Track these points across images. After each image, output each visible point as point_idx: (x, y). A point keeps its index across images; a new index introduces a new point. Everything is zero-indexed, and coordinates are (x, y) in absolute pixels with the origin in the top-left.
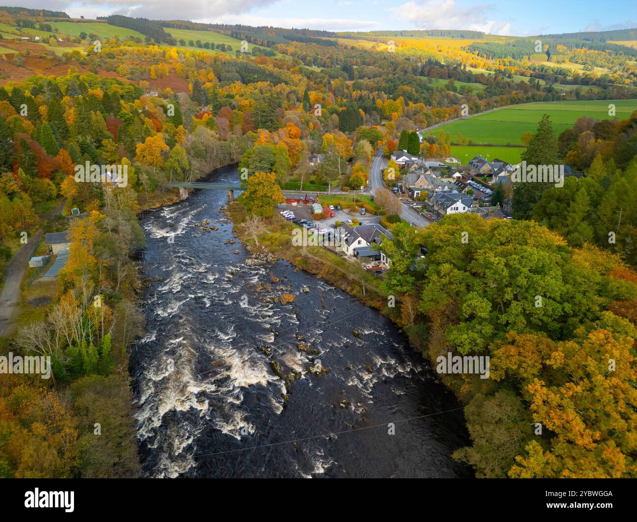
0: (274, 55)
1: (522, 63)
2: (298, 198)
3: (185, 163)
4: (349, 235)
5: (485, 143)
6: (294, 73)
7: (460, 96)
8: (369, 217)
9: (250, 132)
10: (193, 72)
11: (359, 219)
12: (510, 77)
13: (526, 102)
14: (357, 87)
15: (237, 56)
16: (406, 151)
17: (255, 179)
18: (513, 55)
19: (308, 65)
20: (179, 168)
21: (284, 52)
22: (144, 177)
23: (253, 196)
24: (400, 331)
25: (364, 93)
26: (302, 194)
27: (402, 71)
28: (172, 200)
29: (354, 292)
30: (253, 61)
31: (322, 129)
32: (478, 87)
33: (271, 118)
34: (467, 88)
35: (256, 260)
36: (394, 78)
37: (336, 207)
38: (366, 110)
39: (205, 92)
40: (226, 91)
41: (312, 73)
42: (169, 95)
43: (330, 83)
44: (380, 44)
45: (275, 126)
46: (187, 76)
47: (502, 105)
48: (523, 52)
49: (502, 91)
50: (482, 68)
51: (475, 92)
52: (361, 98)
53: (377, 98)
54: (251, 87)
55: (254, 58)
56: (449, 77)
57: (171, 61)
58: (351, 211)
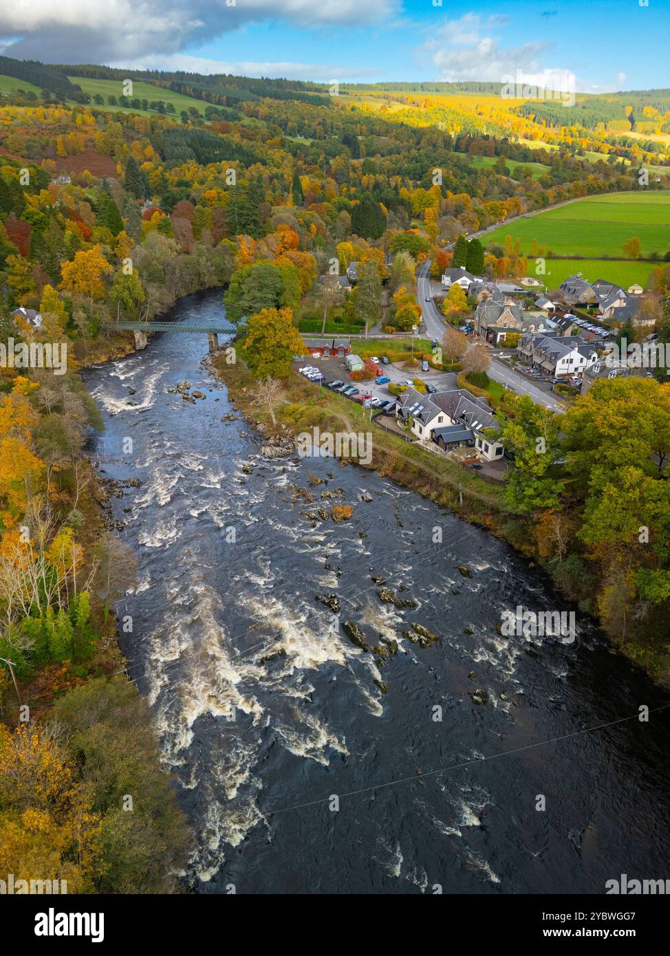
0: (239, 119)
1: (597, 133)
2: (322, 346)
3: (139, 291)
4: (421, 408)
5: (572, 255)
6: (272, 147)
7: (515, 182)
8: (436, 374)
9: (226, 239)
10: (122, 146)
11: (422, 378)
12: (580, 154)
13: (608, 192)
14: (369, 169)
15: (185, 120)
16: (464, 268)
17: (262, 319)
18: (583, 121)
19: (290, 135)
20: (131, 300)
21: (253, 115)
22: (80, 316)
23: (258, 345)
24: (532, 565)
25: (381, 178)
26: (326, 340)
27: (429, 145)
28: (123, 350)
29: (444, 500)
30: (209, 127)
31: (328, 233)
32: (540, 170)
33: (254, 217)
34: (523, 169)
35: (277, 449)
36: (420, 156)
37: (381, 359)
38: (387, 205)
39: (144, 176)
40: (176, 175)
41: (300, 147)
42: (88, 182)
43: (328, 163)
44: (393, 102)
45: (260, 230)
46: (112, 151)
47: (576, 196)
48: (597, 117)
49: (574, 176)
50: (541, 140)
51: (535, 177)
52: (377, 185)
53: (401, 186)
54: (213, 169)
55: (209, 123)
56: (497, 154)
57: (85, 128)
58: (406, 365)
